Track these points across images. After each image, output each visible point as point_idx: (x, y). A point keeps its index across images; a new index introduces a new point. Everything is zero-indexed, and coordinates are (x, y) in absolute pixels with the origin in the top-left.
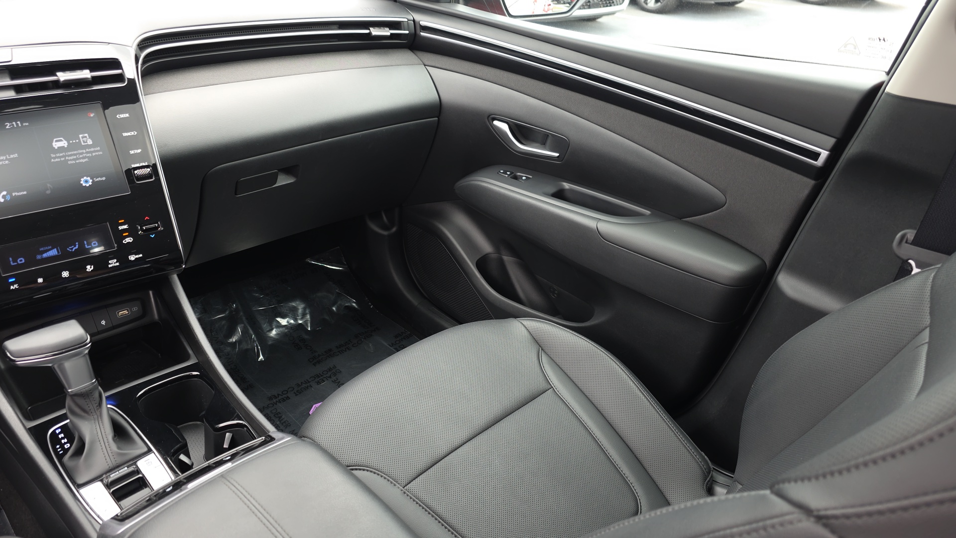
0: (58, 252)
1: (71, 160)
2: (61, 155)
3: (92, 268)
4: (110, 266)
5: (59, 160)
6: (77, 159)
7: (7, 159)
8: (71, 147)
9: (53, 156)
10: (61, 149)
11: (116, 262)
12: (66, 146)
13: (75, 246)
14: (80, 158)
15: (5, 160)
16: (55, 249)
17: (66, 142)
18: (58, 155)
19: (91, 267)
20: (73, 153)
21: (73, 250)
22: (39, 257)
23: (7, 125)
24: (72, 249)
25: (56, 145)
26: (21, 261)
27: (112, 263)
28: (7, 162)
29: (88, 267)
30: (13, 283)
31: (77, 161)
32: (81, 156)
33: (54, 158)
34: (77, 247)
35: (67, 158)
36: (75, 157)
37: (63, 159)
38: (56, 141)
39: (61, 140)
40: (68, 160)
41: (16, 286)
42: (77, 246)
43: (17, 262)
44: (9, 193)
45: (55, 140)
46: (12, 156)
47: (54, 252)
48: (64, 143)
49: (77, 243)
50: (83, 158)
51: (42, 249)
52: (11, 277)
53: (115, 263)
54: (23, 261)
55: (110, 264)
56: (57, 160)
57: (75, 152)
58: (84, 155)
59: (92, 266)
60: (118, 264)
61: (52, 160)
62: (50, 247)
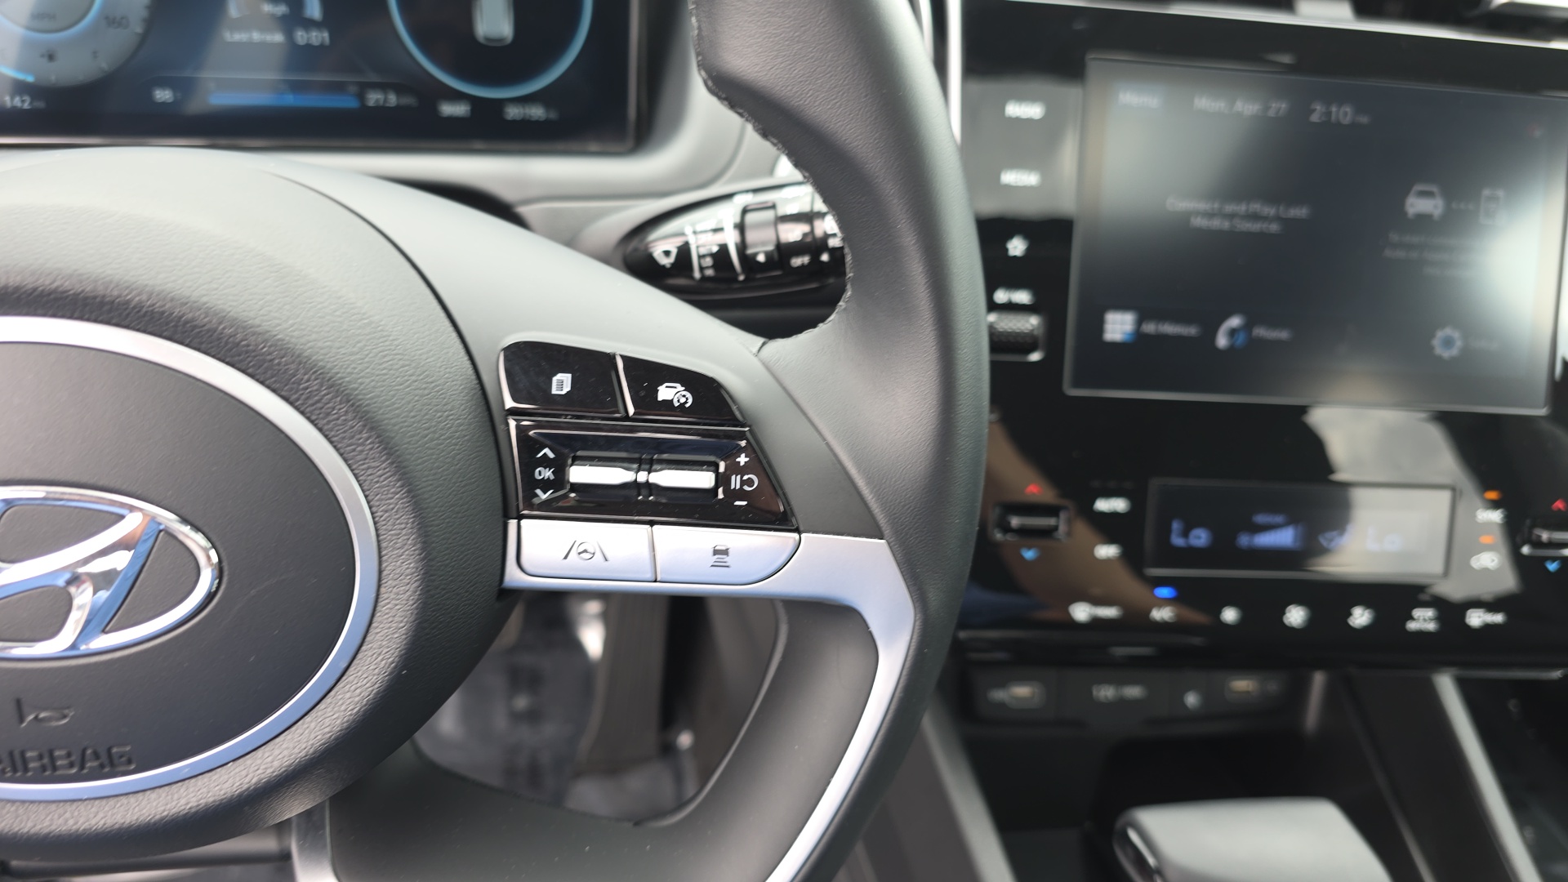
0: (1294, 542)
2: (1415, 240)
3: (1364, 620)
4: (1411, 626)
5: (1403, 255)
7: (1278, 218)
8: (1445, 222)
9: (1394, 237)
10: (1422, 221)
11: (1431, 616)
12: (1435, 217)
13: (1341, 535)
15: (1272, 221)
16: (1291, 530)
17: (1439, 203)
18: (1407, 238)
19: (1362, 616)
20: (1445, 241)
23: (1318, 110)
24: (1329, 541)
25: (1415, 205)
26: (1200, 538)
27: (1419, 620)
28: (1274, 228)
29: (1357, 612)
30: (1163, 600)
31: (1447, 272)
33: (1394, 247)
35: (1425, 254)
37: (1413, 255)
38: (1419, 194)
39: (1431, 195)
40: (1426, 262)
43: (1188, 538)
44: (1248, 326)
45: (1417, 188)
46: (1292, 212)
47: (1285, 537)
48: (1434, 206)
51: (1259, 519)
52: (1165, 579)
53: (1426, 621)
54: (1203, 541)
55: (1413, 619)
56: (1399, 253)
59: (1368, 613)
60: (1433, 626)
61: (1388, 252)
62: (1279, 519)
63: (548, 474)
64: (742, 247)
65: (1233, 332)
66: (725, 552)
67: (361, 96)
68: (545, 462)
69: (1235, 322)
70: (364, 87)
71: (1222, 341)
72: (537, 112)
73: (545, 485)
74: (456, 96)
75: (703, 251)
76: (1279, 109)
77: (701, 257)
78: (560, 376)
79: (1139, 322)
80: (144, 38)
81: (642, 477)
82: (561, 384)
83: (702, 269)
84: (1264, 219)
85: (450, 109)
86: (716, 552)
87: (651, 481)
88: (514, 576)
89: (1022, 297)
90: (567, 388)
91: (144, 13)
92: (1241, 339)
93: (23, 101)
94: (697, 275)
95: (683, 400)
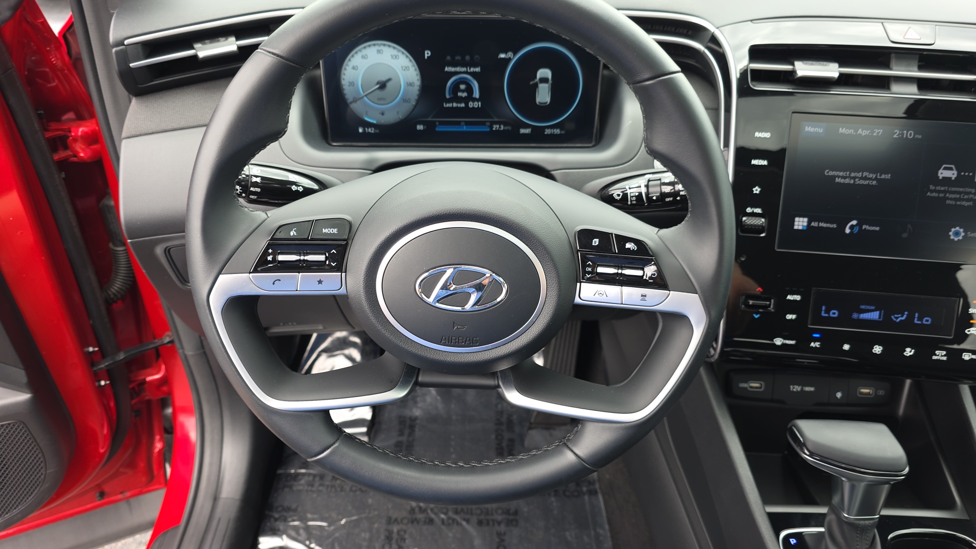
0: (880, 318)
1: (951, 199)
2: (943, 188)
3: (912, 353)
4: (934, 358)
5: (936, 195)
6: (960, 199)
7: (876, 179)
8: (959, 181)
9: (932, 187)
10: (947, 180)
11: (945, 356)
12: (953, 179)
13: (902, 316)
14: (964, 200)
15: (874, 180)
16: (878, 312)
17: (955, 172)
18: (938, 188)
19: (910, 352)
20: (958, 189)
21: (898, 320)
22: (855, 316)
23: (896, 132)
24: (897, 318)
25: (943, 173)
26: (834, 313)
27: (938, 355)
28: (874, 183)
29: (908, 350)
30: (815, 340)
31: (958, 203)
32: (966, 197)
33: (932, 191)
34: (903, 318)
35: (947, 195)
36: (958, 196)
37: (942, 195)
38: (945, 169)
39: (951, 169)
40: (948, 198)
41: (817, 344)
42: (905, 316)
43: (829, 313)
44: (859, 224)
45: (944, 166)
46: (883, 176)
47: (875, 315)
48: (952, 174)
49: (906, 313)
50: (968, 200)
51: (863, 307)
52: (817, 331)
53: (942, 356)
54: (836, 315)
55: (936, 355)
56: (934, 194)
57: (961, 190)
58: (971, 196)
59: (913, 351)
60: (945, 358)
61: (929, 194)
62: (873, 308)
63: (590, 269)
64: (647, 194)
65: (852, 227)
66: (645, 296)
67: (491, 127)
68: (589, 266)
69: (854, 222)
70: (493, 123)
71: (848, 231)
72: (557, 131)
73: (589, 273)
74: (526, 126)
75: (632, 195)
76: (878, 133)
77: (631, 197)
78: (595, 240)
79: (809, 222)
80: (415, 106)
81: (620, 271)
82: (595, 242)
83: (631, 201)
84: (870, 179)
85: (522, 131)
86: (642, 296)
87: (623, 273)
88: (577, 300)
89: (758, 211)
90: (597, 244)
91: (416, 97)
92: (856, 230)
93: (372, 130)
94: (629, 203)
95: (634, 248)
